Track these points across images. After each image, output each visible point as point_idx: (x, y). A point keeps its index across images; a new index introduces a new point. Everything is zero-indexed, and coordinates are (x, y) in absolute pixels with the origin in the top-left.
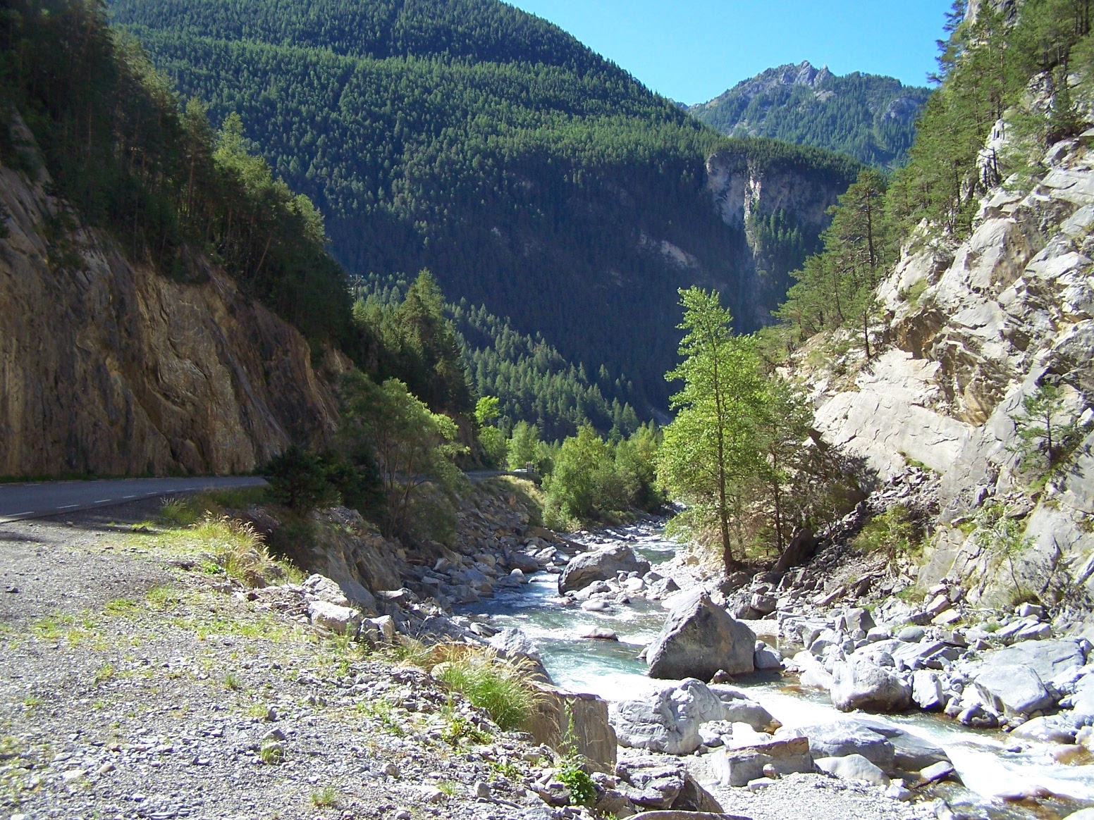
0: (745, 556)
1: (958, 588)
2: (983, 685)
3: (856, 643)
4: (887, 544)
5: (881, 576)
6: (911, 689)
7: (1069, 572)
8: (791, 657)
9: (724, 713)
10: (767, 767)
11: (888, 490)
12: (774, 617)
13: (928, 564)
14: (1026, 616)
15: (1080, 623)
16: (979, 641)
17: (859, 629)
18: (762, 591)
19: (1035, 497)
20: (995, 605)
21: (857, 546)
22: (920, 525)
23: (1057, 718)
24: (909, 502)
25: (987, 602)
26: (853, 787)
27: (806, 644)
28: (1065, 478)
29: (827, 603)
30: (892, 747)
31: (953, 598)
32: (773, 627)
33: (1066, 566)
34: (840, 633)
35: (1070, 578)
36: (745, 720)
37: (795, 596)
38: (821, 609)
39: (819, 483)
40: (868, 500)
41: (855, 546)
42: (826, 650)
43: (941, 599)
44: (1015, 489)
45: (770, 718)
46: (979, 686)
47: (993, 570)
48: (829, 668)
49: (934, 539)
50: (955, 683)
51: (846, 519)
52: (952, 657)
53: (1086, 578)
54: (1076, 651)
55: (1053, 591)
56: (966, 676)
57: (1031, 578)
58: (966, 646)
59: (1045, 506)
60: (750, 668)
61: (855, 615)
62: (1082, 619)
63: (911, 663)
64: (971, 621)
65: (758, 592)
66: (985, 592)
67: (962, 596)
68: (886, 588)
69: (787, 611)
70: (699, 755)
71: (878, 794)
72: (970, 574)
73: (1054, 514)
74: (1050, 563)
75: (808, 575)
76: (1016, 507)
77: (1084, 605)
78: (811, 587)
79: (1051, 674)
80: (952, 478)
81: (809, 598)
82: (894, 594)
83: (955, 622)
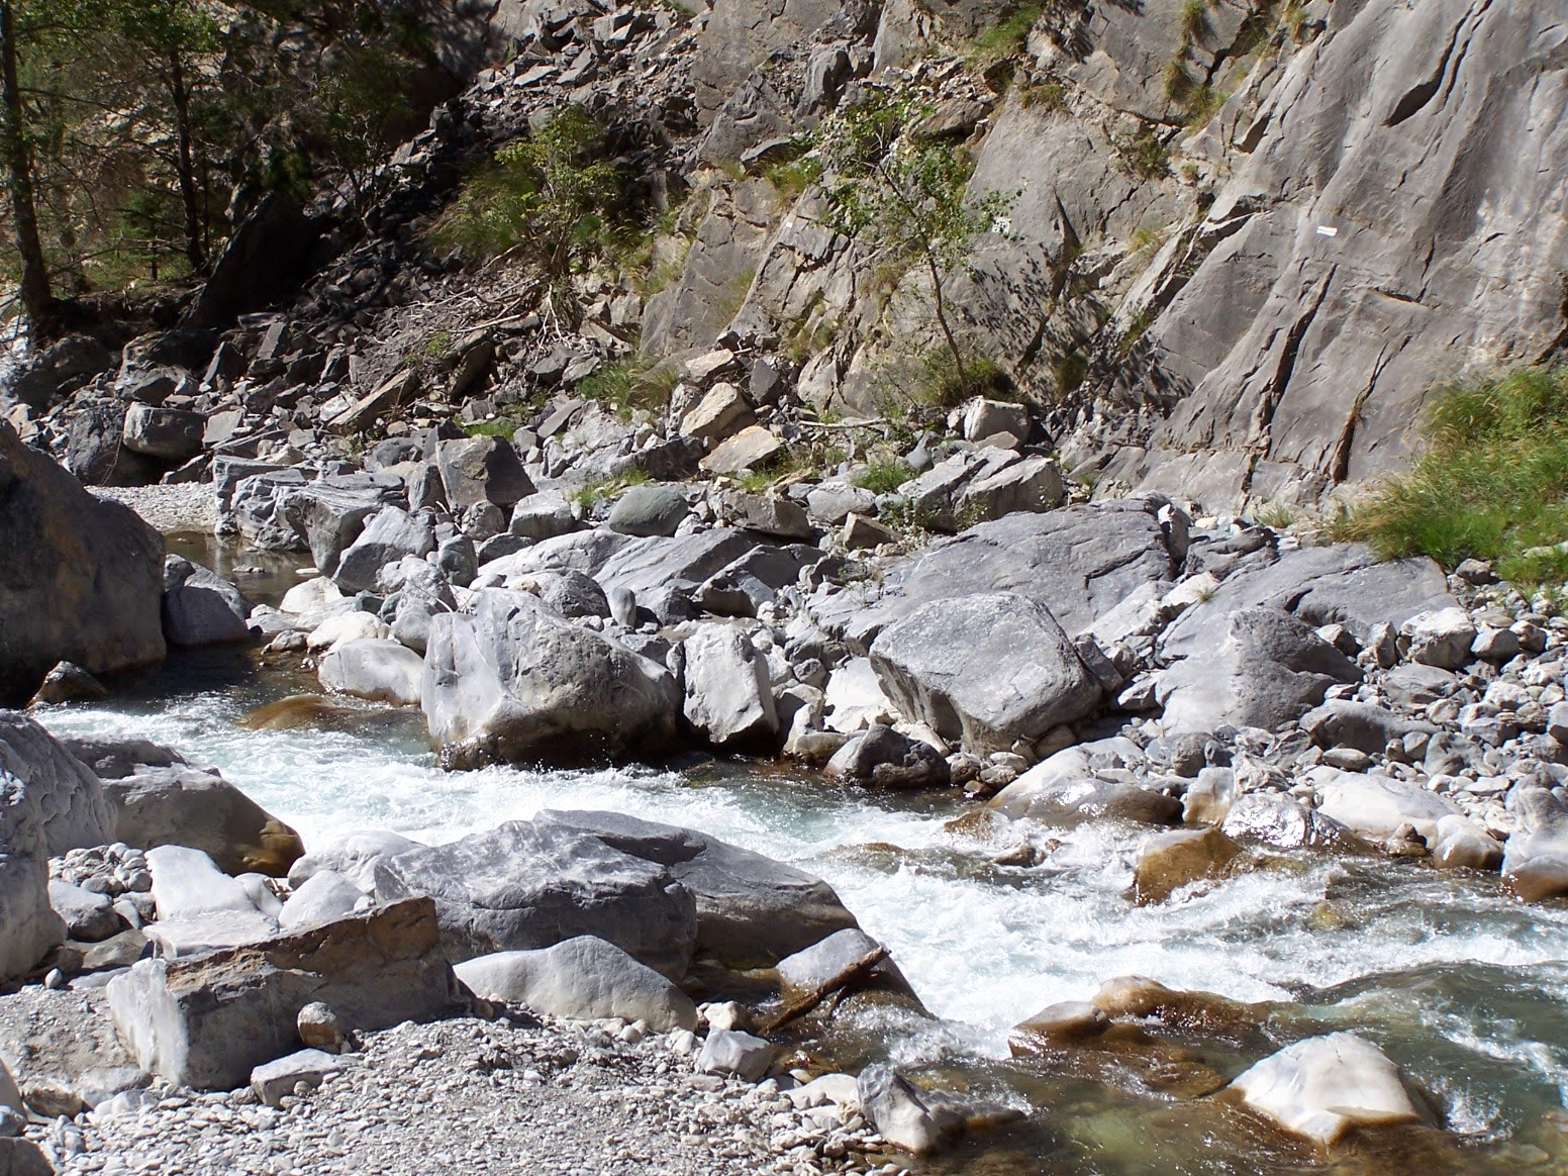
0: (83, 286)
1: (770, 360)
2: (898, 659)
3: (479, 548)
4: (541, 229)
5: (523, 332)
6: (678, 687)
7: (1102, 298)
8: (274, 600)
9: (112, 820)
10: (310, 1013)
11: (527, 65)
12: (201, 475)
13: (672, 291)
14: (981, 435)
15: (1136, 450)
16: (851, 519)
17: (485, 503)
18: (152, 395)
19: (999, 76)
20: (887, 407)
21: (445, 240)
22: (639, 169)
23: (1119, 745)
24: (600, 100)
25: (860, 400)
26: (596, 1054)
27: (320, 556)
28: (1087, 16)
29: (365, 425)
30: (687, 897)
31: (758, 388)
32: (201, 504)
33: (1092, 281)
34: (424, 517)
35: (1104, 316)
36: (182, 836)
37: (259, 405)
38: (344, 443)
39: (310, 46)
40: (469, 97)
41: (439, 240)
42: (388, 573)
43: (721, 396)
44: (933, 51)
45: (258, 817)
46: (882, 665)
47: (875, 299)
48: (409, 632)
49: (686, 210)
50: (801, 657)
51: (403, 155)
52: (778, 574)
53: (1151, 313)
54: (1148, 539)
55: (1056, 359)
56: (837, 634)
57: (991, 323)
58: (814, 537)
59: (1028, 103)
60: (152, 647)
61: (470, 457)
62: (1143, 440)
63: (655, 600)
64: (819, 461)
65: (144, 395)
66: (853, 370)
67: (783, 384)
68: (545, 367)
69: (240, 451)
70: (62, 985)
71: (672, 1064)
72: (806, 313)
73: (1056, 127)
74: (1046, 275)
75: (297, 336)
76: (942, 107)
77: (1148, 398)
78: (307, 372)
79: (1083, 610)
80: (734, 22)
81: (304, 408)
82: (570, 387)
83: (771, 464)
